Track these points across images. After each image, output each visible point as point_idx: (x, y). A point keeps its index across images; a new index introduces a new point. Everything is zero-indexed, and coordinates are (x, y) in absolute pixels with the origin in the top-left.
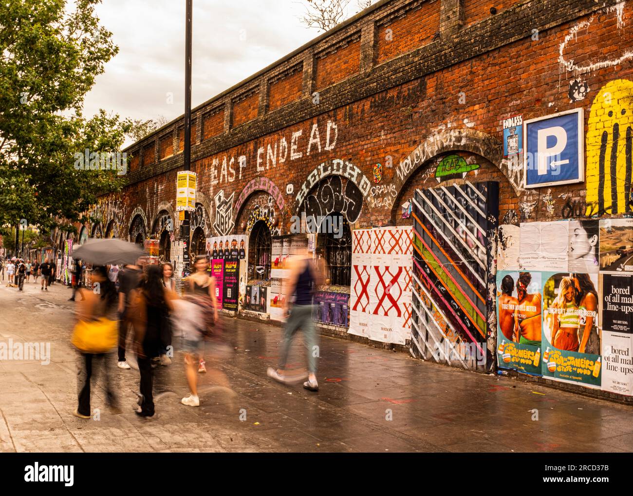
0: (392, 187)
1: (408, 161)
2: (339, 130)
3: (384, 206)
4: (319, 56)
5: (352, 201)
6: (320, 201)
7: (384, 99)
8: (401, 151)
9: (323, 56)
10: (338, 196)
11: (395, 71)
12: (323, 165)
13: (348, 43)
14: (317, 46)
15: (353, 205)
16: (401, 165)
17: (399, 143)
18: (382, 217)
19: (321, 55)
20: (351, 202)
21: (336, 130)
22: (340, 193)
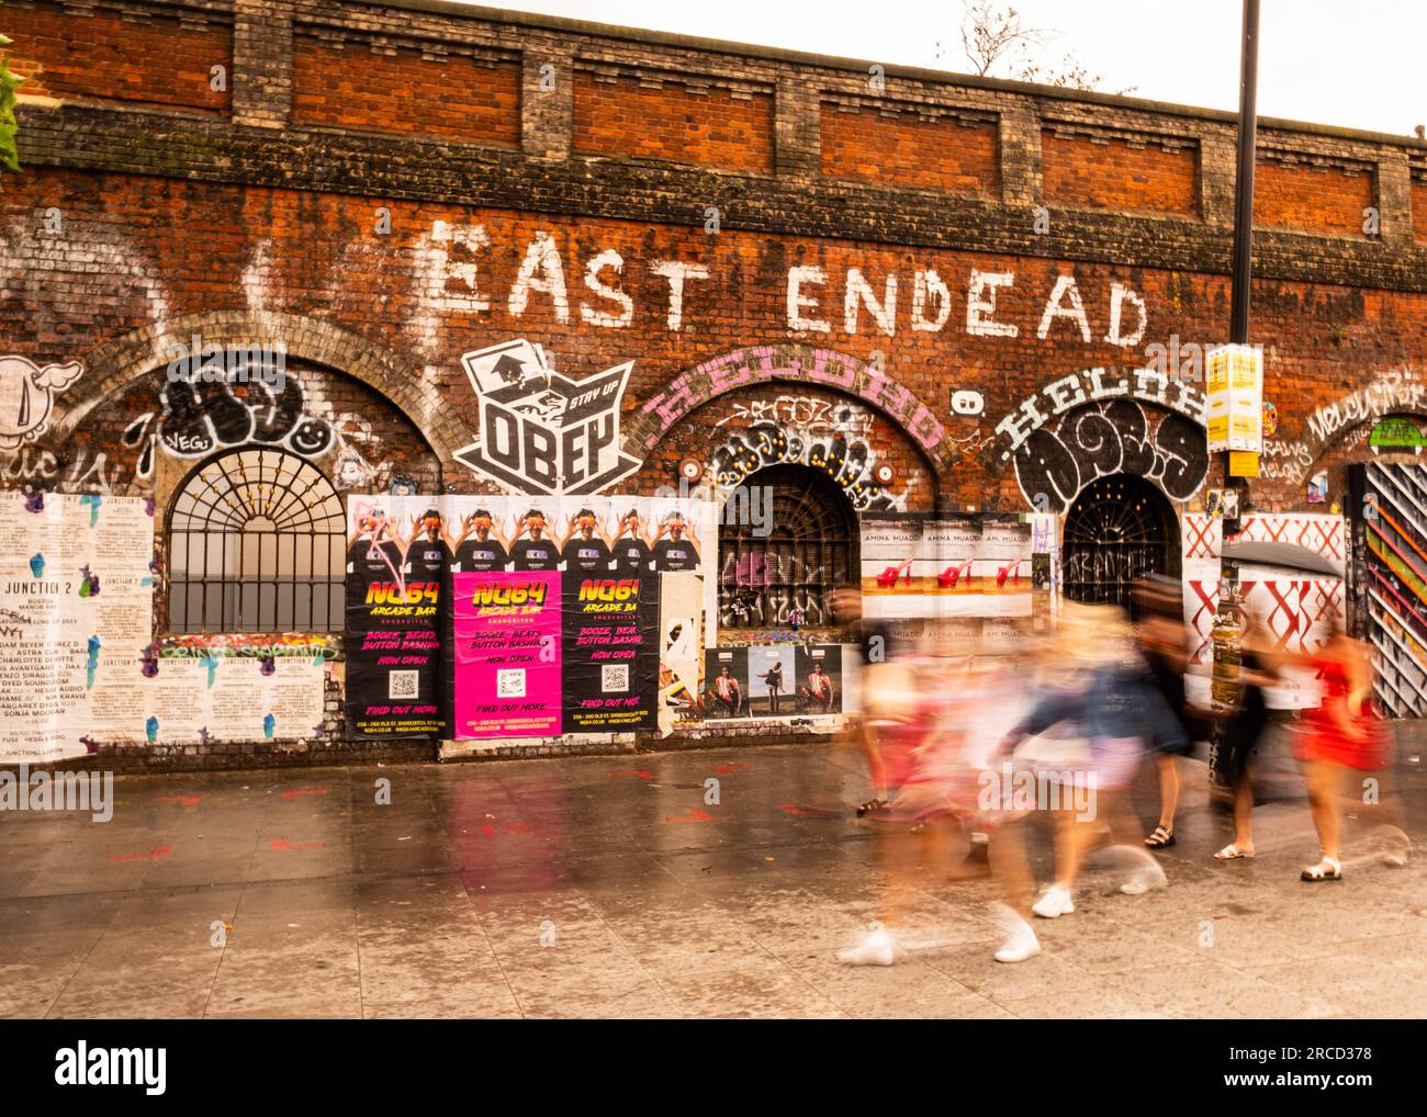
0: (1301, 449)
1: (1334, 411)
2: (1150, 313)
3: (1284, 478)
4: (1053, 127)
5: (1177, 457)
6: (1074, 447)
7: (1272, 294)
8: (1318, 392)
9: (1065, 134)
10: (1133, 443)
11: (1304, 256)
12: (1102, 371)
13: (1150, 143)
14: (1056, 105)
15: (1182, 465)
16: (1318, 413)
17: (1313, 378)
18: (1281, 497)
19: (1060, 128)
20: (1173, 460)
21: (1142, 311)
22: (1140, 435)
